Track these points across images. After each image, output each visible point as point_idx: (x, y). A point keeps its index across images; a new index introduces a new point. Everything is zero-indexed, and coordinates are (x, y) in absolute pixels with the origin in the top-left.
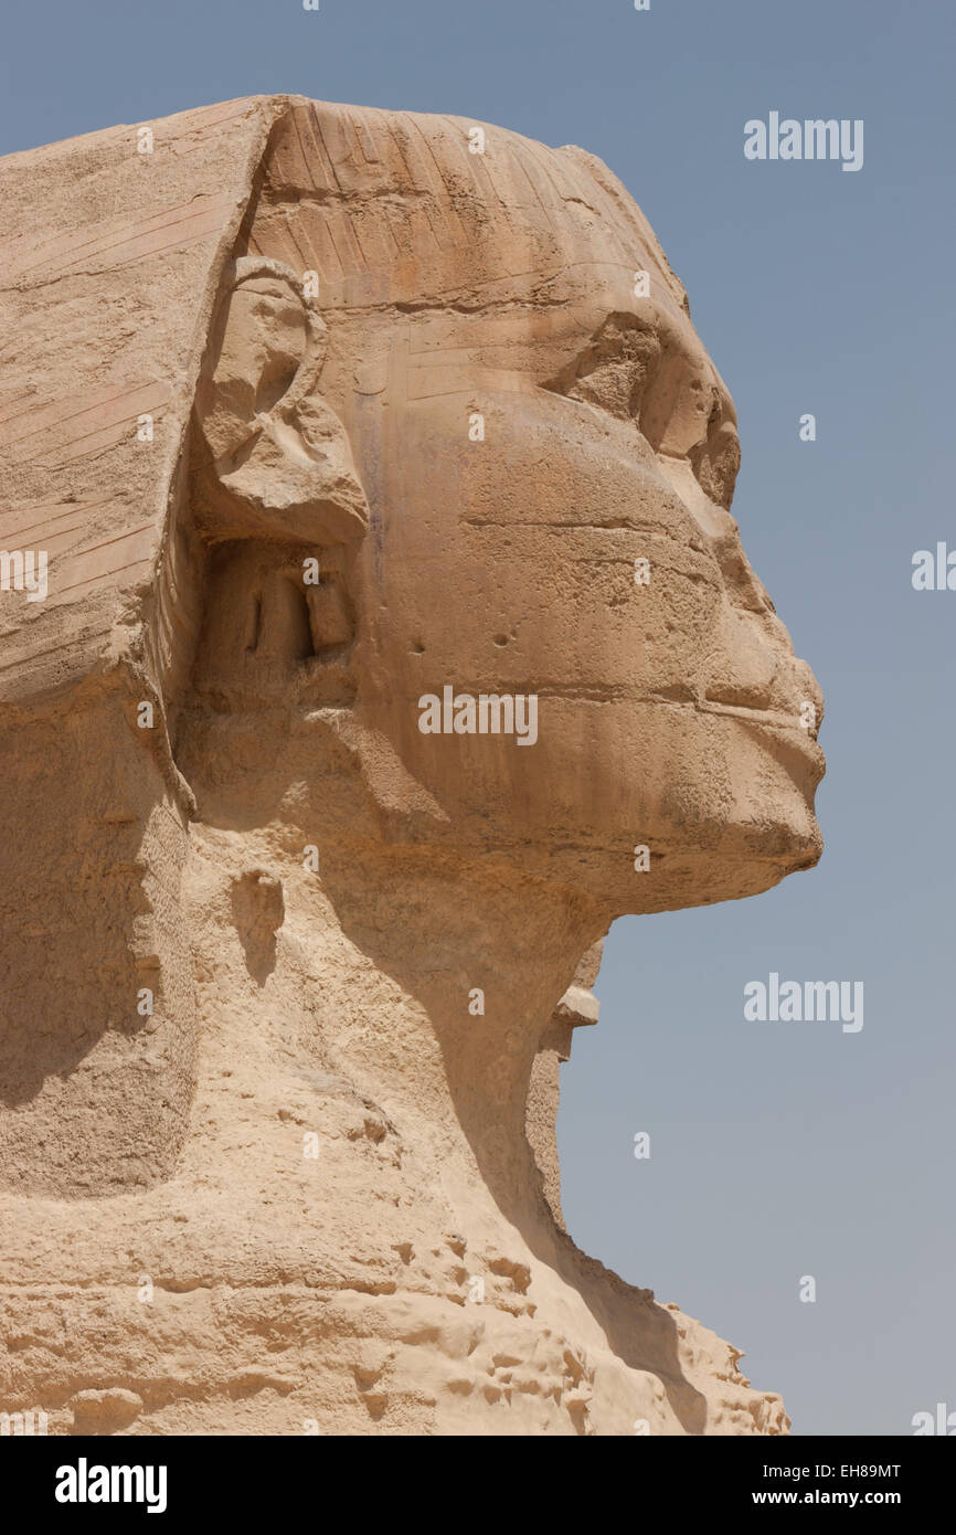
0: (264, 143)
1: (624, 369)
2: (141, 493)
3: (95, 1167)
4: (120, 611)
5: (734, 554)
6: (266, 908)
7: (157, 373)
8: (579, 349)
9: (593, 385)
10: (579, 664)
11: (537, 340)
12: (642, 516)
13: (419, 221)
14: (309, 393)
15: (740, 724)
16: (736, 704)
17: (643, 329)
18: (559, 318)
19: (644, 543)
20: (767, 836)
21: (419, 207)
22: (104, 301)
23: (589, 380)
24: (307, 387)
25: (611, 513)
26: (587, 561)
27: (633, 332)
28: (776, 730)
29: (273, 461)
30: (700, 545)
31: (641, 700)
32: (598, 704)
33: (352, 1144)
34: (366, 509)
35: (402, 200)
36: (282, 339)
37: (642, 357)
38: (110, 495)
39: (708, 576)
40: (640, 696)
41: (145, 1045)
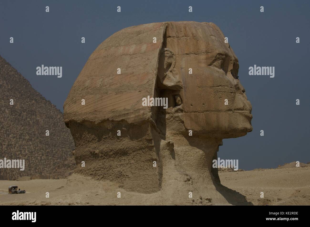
0: (165, 30)
1: (220, 62)
2: (150, 91)
3: (149, 189)
4: (148, 111)
5: (238, 86)
6: (171, 146)
7: (151, 72)
8: (213, 59)
9: (216, 64)
10: (215, 107)
11: (207, 59)
12: (223, 84)
13: (189, 40)
14: (174, 68)
15: (239, 113)
16: (239, 110)
17: (222, 55)
18: (210, 55)
19: (224, 89)
20: (244, 130)
21: (188, 38)
22: (143, 58)
23: (215, 64)
24: (173, 67)
25: (219, 85)
26: (215, 92)
27: (221, 56)
28: (244, 113)
29: (169, 79)
30: (232, 87)
31: (224, 112)
32: (218, 113)
33: (185, 182)
34: (183, 85)
35: (186, 38)
36: (169, 60)
37: (222, 59)
38: (145, 91)
39: (233, 91)
40: (224, 111)
41: (155, 171)
